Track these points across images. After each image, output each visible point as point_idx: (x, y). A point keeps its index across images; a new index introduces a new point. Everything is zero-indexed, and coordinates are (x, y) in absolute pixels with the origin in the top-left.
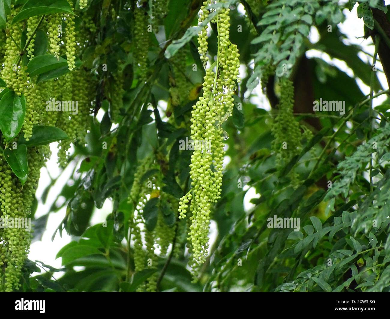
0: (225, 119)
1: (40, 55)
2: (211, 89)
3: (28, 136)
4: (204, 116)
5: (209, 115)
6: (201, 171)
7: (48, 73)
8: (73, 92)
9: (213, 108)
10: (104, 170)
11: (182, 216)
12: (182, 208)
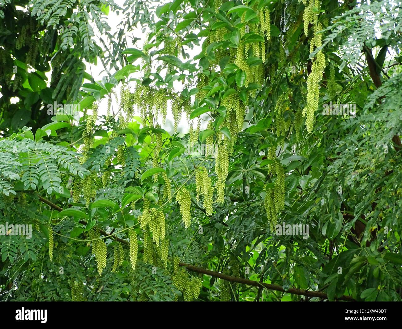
0: (319, 81)
1: (250, 57)
2: (315, 70)
3: (247, 87)
4: (312, 80)
5: (314, 79)
6: (311, 99)
7: (253, 64)
8: (258, 71)
9: (316, 77)
10: (267, 100)
11: (304, 115)
12: (304, 113)
